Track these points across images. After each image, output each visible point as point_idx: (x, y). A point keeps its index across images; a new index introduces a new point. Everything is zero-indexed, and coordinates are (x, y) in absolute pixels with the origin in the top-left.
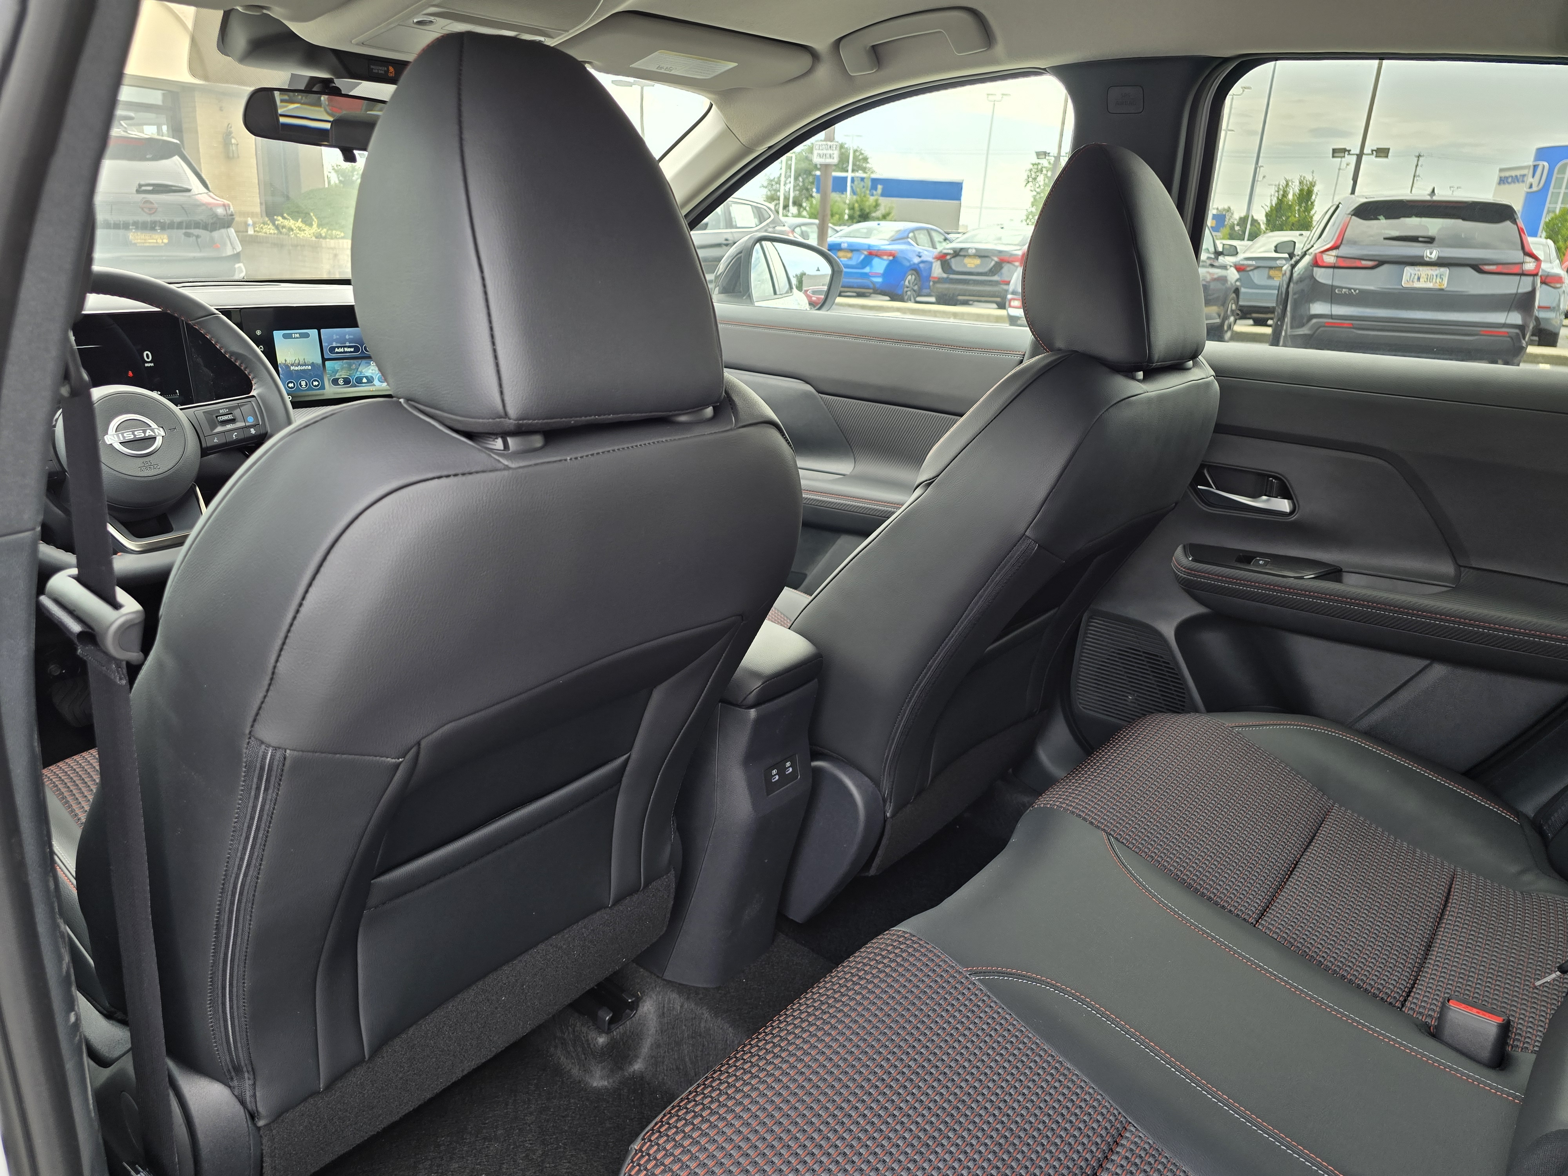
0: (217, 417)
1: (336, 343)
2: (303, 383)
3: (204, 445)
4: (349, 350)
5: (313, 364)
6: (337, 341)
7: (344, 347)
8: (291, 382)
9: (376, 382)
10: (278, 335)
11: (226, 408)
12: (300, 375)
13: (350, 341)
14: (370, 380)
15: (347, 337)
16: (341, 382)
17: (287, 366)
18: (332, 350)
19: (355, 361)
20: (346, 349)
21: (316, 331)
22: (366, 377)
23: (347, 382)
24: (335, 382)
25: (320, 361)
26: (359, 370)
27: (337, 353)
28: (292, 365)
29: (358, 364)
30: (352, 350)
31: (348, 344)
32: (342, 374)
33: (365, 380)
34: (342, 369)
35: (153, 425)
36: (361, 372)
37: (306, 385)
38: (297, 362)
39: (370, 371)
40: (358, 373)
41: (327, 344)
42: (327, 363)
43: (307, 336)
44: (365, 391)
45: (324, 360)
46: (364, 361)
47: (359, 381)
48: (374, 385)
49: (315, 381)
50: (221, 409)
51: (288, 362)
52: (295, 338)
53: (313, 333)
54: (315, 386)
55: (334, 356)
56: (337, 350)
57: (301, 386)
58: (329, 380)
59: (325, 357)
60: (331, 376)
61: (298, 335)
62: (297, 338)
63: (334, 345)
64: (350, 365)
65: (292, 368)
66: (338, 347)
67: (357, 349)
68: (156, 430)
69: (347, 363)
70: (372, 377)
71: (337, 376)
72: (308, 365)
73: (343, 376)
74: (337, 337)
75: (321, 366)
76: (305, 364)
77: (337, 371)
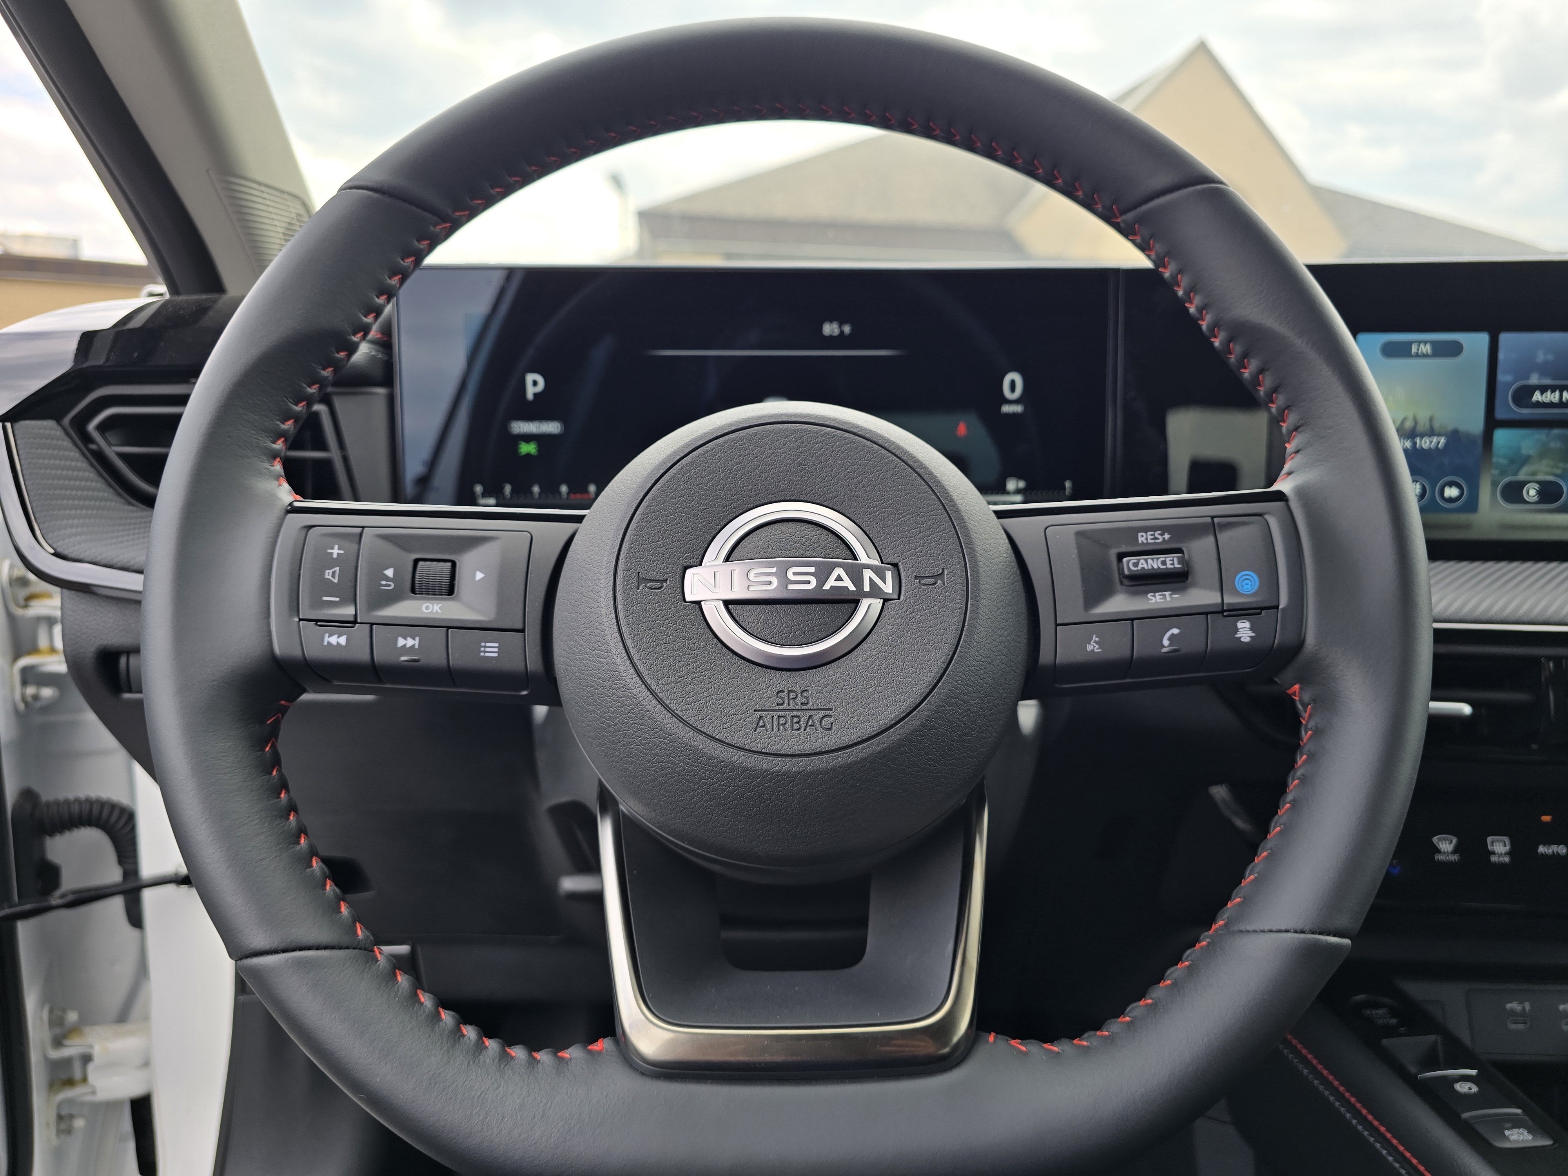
0: (1121, 556)
3: (1045, 656)
5: (1454, 437)
6: (1543, 370)
7: (1562, 388)
11: (1164, 529)
16: (1531, 492)
18: (1523, 395)
20: (1566, 396)
21: (1484, 337)
23: (1550, 495)
24: (1513, 492)
25: (1478, 426)
27: (1539, 405)
34: (1543, 454)
35: (865, 555)
38: (1408, 424)
41: (1509, 378)
42: (1499, 433)
43: (1455, 350)
45: (1492, 423)
49: (1449, 485)
50: (1146, 530)
52: (1417, 355)
53: (1476, 342)
54: (1448, 500)
55: (1525, 413)
56: (1537, 397)
58: (1494, 484)
59: (1498, 415)
60: (1504, 473)
61: (1429, 349)
62: (1427, 355)
63: (1534, 380)
66: (1543, 389)
68: (868, 574)
71: (1521, 477)
72: (1439, 435)
73: (1541, 477)
74: (1550, 357)
75: (1480, 442)
76: (1432, 433)
77: (1525, 460)
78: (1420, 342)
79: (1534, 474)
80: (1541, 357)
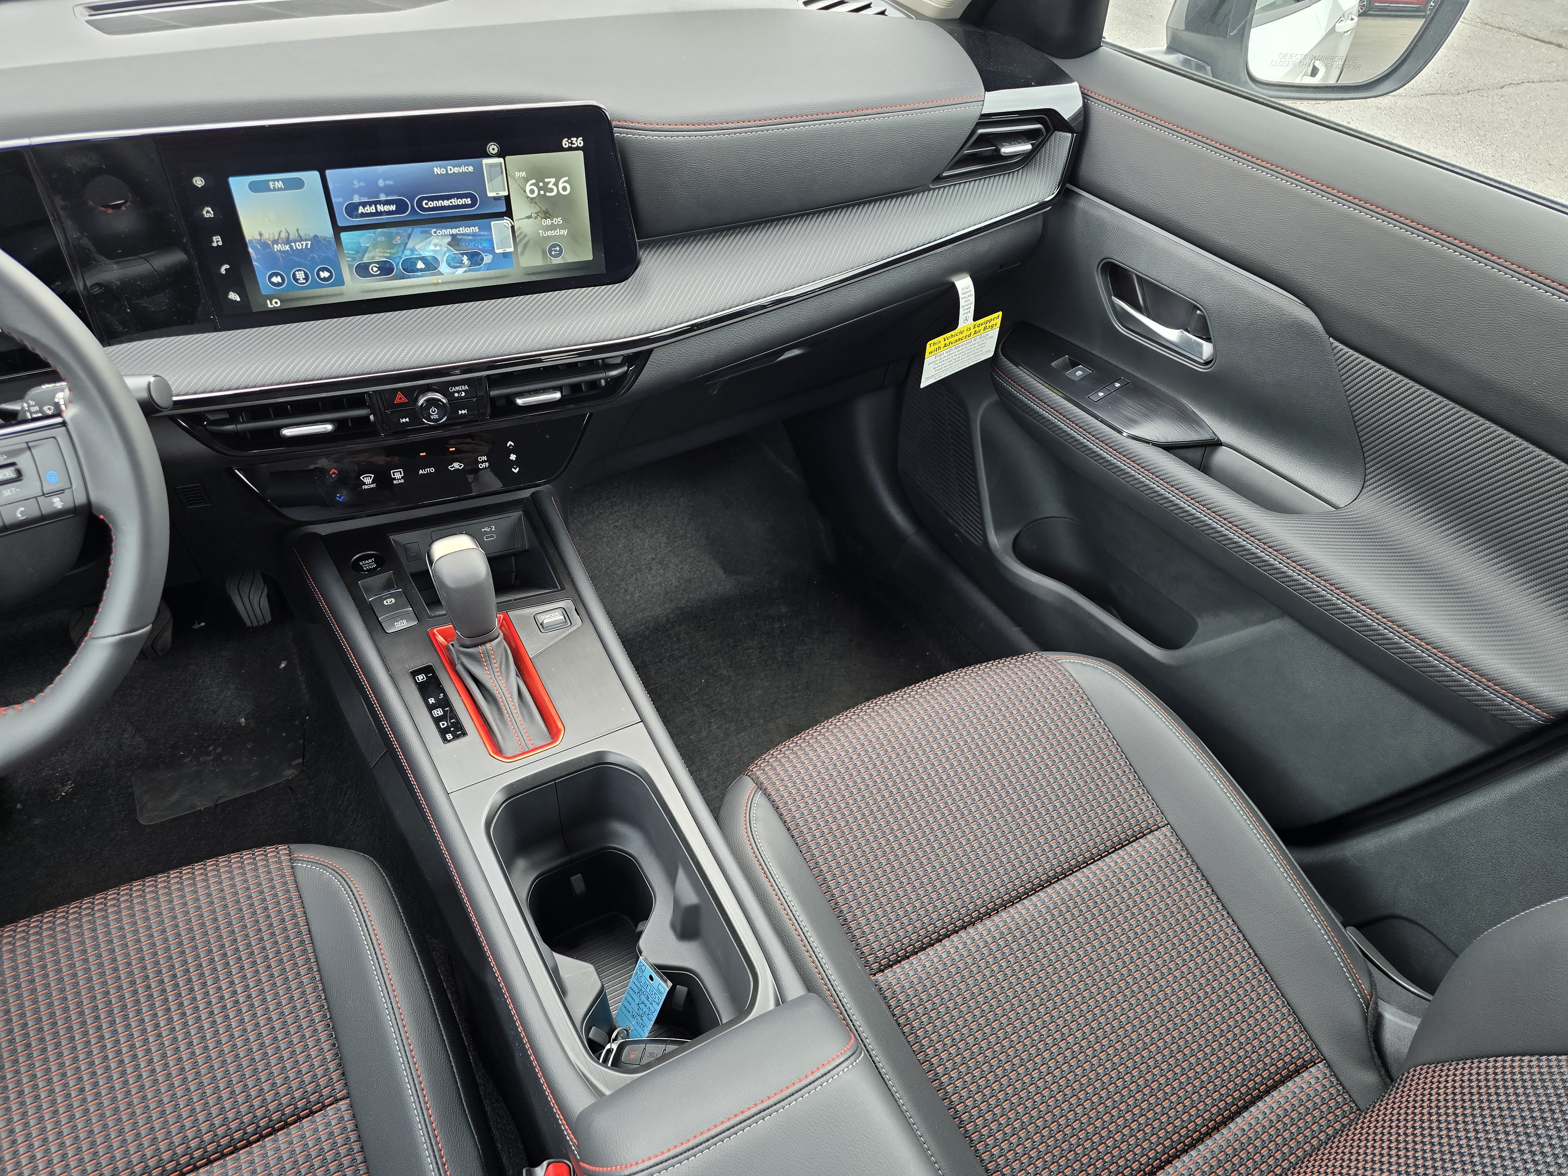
1: (360, 196)
2: (300, 275)
4: (387, 208)
5: (315, 239)
6: (360, 192)
7: (376, 203)
8: (276, 274)
9: (444, 268)
10: (238, 185)
12: (293, 259)
13: (388, 190)
14: (431, 265)
15: (381, 183)
16: (374, 269)
17: (265, 245)
18: (352, 209)
19: (400, 230)
20: (380, 208)
21: (316, 174)
22: (423, 259)
23: (386, 269)
24: (363, 270)
25: (329, 232)
26: (409, 246)
27: (363, 215)
28: (276, 242)
29: (405, 235)
30: (393, 208)
31: (383, 197)
32: (377, 255)
33: (420, 265)
34: (375, 245)
36: (413, 251)
37: (307, 278)
38: (283, 235)
39: (432, 247)
40: (407, 252)
41: (340, 200)
42: (344, 235)
43: (299, 184)
44: (424, 285)
45: (338, 230)
46: (417, 230)
47: (409, 268)
48: (441, 274)
49: (323, 269)
51: (266, 236)
52: (275, 190)
53: (311, 177)
54: (325, 279)
55: (356, 221)
56: (361, 210)
57: (296, 280)
58: (350, 267)
59: (340, 224)
60: (354, 259)
61: (280, 184)
62: (280, 189)
63: (356, 199)
64: (391, 237)
65: (277, 248)
66: (364, 205)
67: (401, 207)
69: (383, 234)
70: (435, 259)
71: (366, 260)
72: (306, 240)
73: (378, 259)
74: (362, 184)
75: (333, 241)
76: (301, 239)
77: (366, 250)
78: (274, 181)
79: (373, 258)
80: (356, 185)
